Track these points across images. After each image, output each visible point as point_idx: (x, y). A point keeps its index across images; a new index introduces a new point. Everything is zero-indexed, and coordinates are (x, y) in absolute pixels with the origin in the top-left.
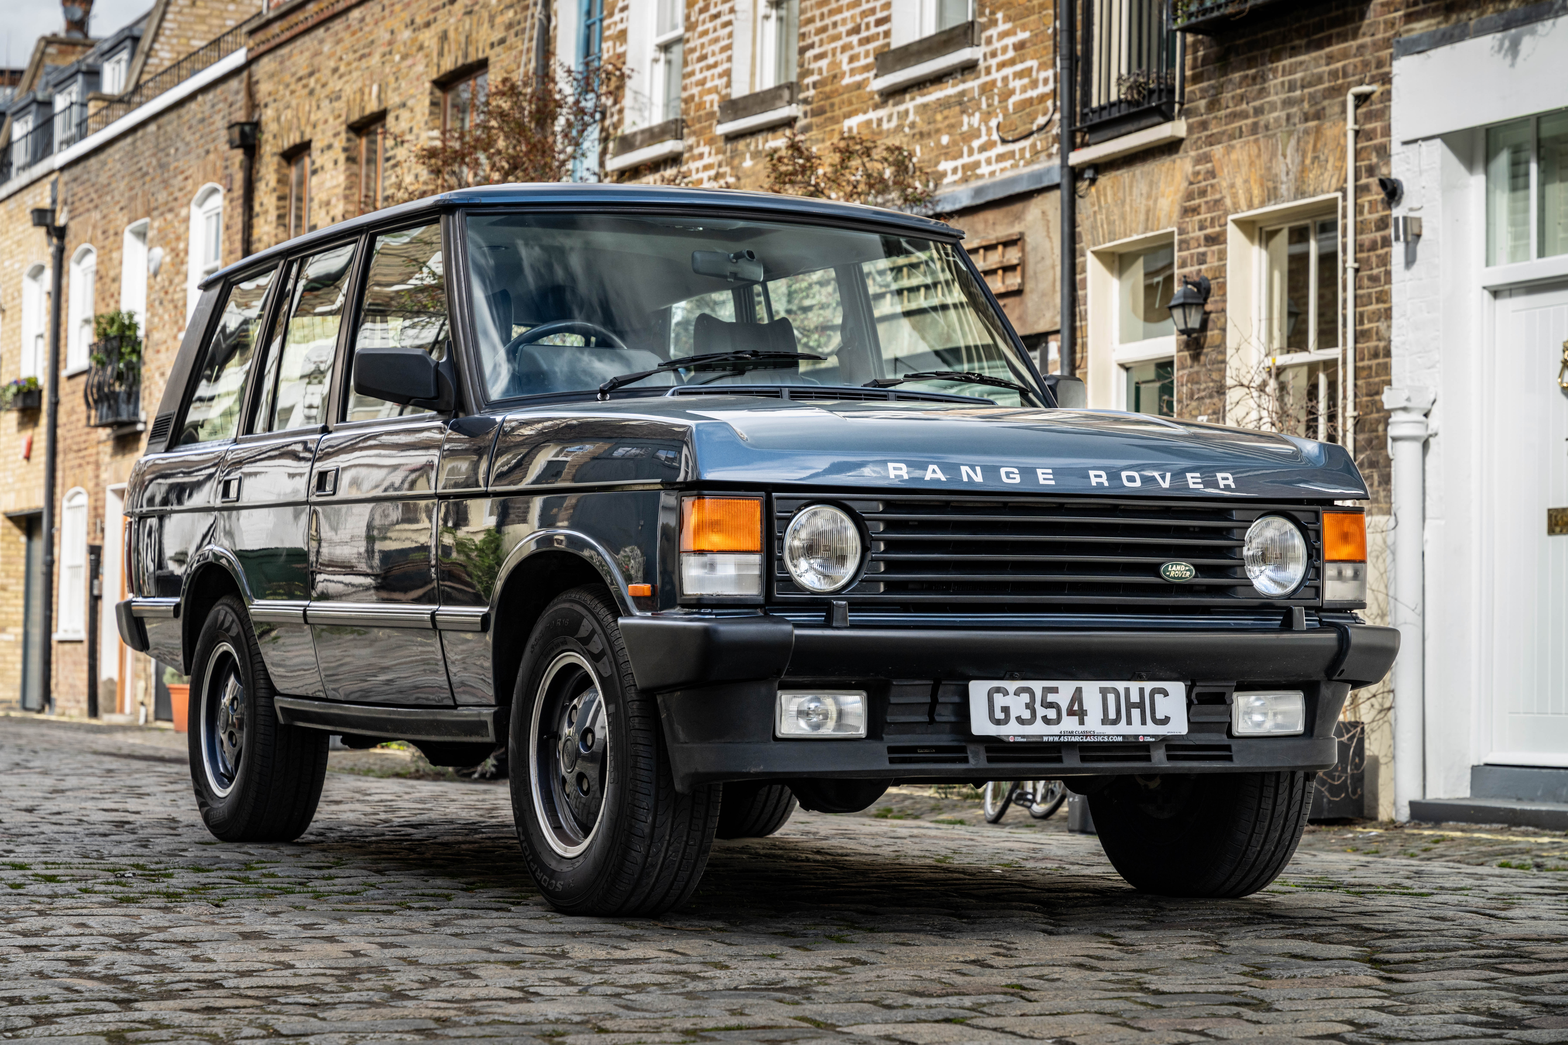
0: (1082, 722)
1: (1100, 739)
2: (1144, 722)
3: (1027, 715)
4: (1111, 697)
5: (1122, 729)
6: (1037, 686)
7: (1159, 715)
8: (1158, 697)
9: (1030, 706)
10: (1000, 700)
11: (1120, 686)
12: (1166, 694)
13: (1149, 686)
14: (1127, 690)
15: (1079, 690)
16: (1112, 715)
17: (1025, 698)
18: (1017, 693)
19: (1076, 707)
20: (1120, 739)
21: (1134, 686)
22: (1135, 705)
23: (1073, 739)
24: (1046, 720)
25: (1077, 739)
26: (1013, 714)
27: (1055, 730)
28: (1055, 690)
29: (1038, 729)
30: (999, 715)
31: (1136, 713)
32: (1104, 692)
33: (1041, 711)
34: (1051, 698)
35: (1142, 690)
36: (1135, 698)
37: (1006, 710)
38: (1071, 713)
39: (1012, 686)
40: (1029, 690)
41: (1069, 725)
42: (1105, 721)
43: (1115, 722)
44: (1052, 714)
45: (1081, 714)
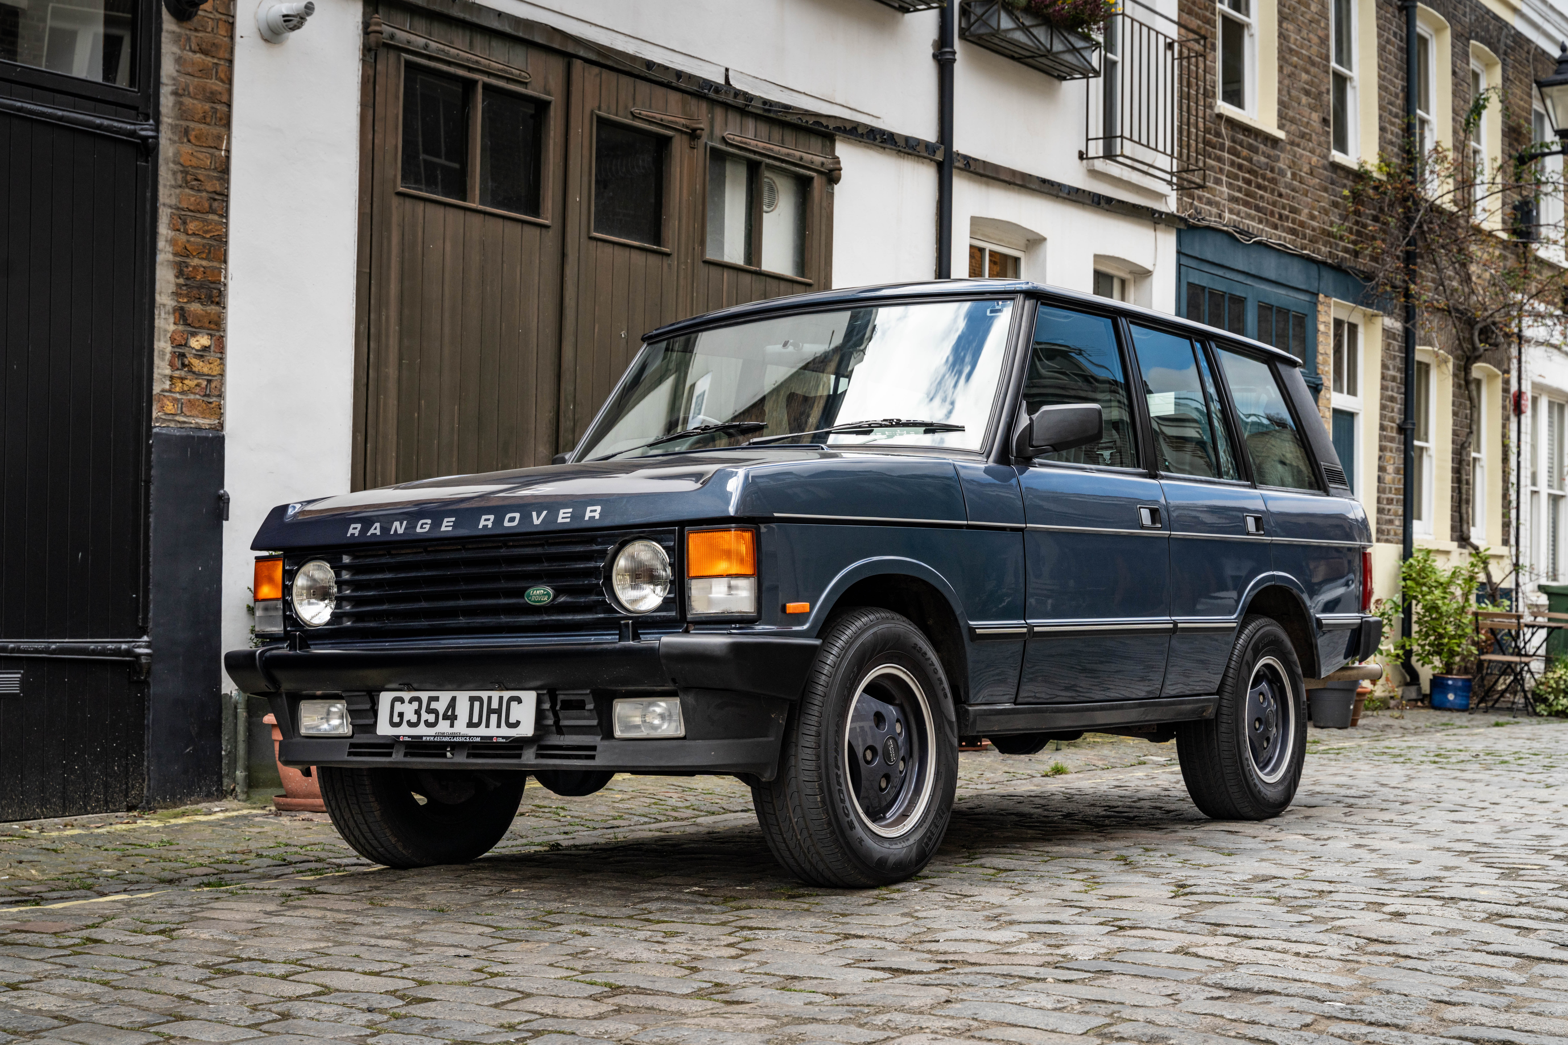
0: (452, 726)
1: (463, 740)
2: (499, 726)
3: (414, 719)
4: (477, 704)
5: (481, 731)
6: (424, 696)
7: (512, 720)
8: (514, 704)
9: (418, 712)
10: (399, 708)
11: (484, 695)
12: (519, 701)
13: (507, 695)
14: (490, 698)
15: (454, 699)
16: (475, 719)
17: (415, 705)
18: (410, 702)
19: (450, 713)
20: (478, 740)
21: (495, 695)
22: (494, 711)
23: (444, 739)
24: (428, 724)
25: (447, 739)
26: (405, 719)
27: (431, 731)
28: (436, 699)
29: (422, 730)
30: (396, 719)
31: (494, 718)
32: (472, 700)
33: (425, 716)
34: (434, 705)
35: (501, 698)
36: (495, 705)
37: (401, 715)
38: (445, 717)
39: (407, 695)
40: (418, 700)
41: (443, 727)
42: (470, 724)
43: (477, 725)
44: (431, 718)
45: (451, 718)
